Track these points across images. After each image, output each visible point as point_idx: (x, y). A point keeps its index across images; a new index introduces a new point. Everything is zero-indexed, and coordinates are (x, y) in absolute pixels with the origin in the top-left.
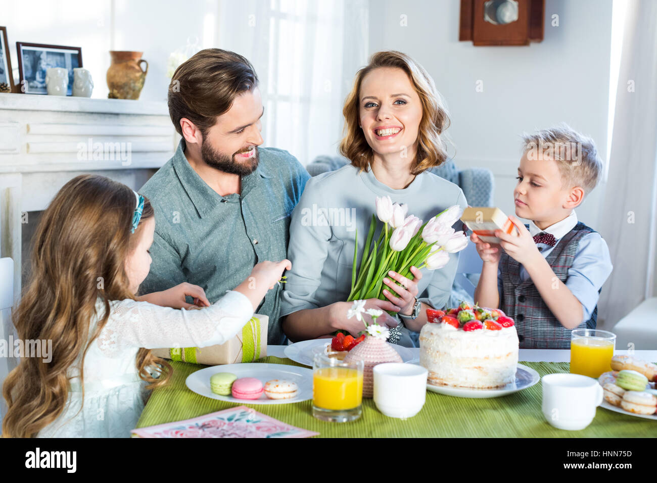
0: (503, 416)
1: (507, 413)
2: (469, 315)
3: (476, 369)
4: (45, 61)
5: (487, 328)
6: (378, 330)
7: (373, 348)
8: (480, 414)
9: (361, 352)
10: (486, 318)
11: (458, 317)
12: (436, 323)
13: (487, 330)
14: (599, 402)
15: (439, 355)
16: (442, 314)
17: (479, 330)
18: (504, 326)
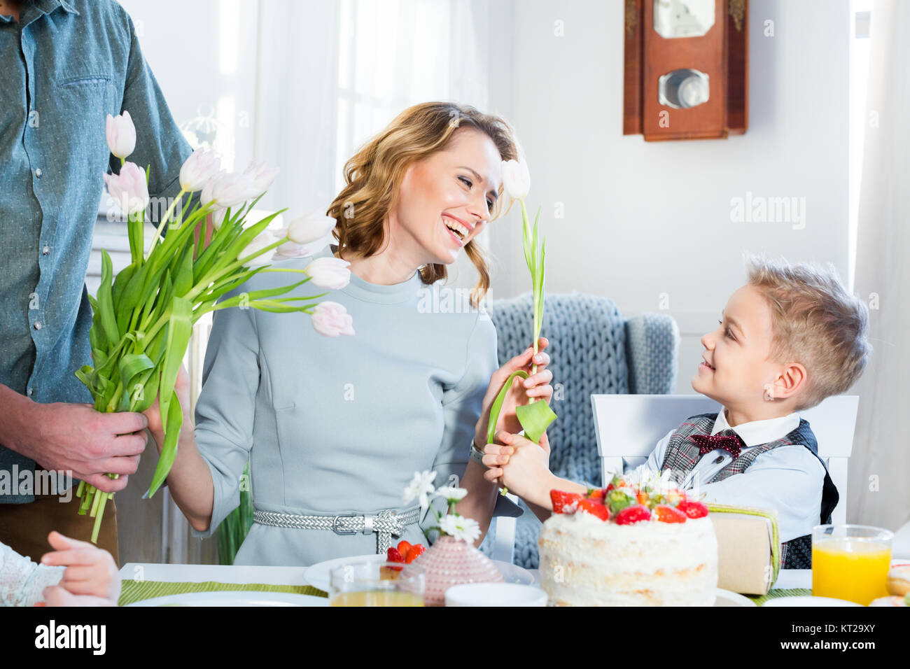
2: (627, 497)
3: (640, 595)
5: (659, 520)
6: (459, 525)
7: (449, 557)
11: (607, 501)
12: (567, 513)
13: (660, 522)
15: (573, 571)
17: (644, 522)
18: (689, 516)
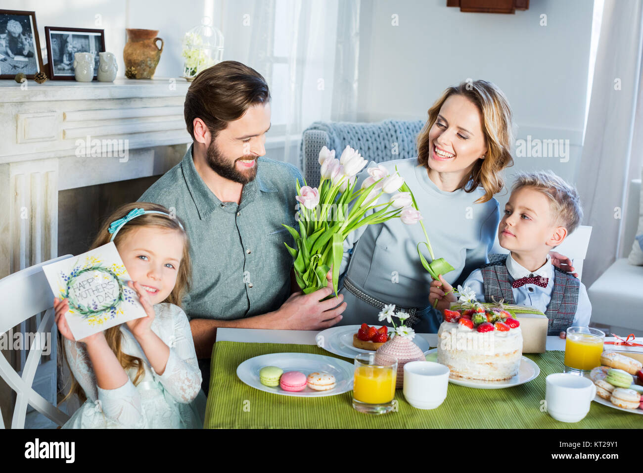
0: (512, 408)
1: (514, 405)
2: (483, 318)
3: (487, 365)
4: (71, 44)
6: (405, 331)
7: (401, 347)
8: (492, 406)
9: (390, 350)
10: (497, 320)
11: (473, 318)
12: (453, 322)
13: (498, 331)
14: (593, 397)
15: (456, 352)
16: (458, 315)
18: (511, 327)
